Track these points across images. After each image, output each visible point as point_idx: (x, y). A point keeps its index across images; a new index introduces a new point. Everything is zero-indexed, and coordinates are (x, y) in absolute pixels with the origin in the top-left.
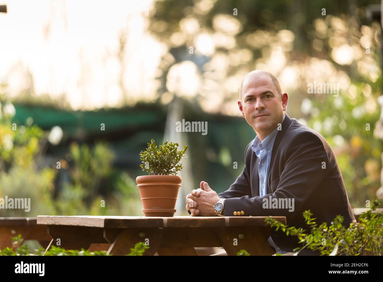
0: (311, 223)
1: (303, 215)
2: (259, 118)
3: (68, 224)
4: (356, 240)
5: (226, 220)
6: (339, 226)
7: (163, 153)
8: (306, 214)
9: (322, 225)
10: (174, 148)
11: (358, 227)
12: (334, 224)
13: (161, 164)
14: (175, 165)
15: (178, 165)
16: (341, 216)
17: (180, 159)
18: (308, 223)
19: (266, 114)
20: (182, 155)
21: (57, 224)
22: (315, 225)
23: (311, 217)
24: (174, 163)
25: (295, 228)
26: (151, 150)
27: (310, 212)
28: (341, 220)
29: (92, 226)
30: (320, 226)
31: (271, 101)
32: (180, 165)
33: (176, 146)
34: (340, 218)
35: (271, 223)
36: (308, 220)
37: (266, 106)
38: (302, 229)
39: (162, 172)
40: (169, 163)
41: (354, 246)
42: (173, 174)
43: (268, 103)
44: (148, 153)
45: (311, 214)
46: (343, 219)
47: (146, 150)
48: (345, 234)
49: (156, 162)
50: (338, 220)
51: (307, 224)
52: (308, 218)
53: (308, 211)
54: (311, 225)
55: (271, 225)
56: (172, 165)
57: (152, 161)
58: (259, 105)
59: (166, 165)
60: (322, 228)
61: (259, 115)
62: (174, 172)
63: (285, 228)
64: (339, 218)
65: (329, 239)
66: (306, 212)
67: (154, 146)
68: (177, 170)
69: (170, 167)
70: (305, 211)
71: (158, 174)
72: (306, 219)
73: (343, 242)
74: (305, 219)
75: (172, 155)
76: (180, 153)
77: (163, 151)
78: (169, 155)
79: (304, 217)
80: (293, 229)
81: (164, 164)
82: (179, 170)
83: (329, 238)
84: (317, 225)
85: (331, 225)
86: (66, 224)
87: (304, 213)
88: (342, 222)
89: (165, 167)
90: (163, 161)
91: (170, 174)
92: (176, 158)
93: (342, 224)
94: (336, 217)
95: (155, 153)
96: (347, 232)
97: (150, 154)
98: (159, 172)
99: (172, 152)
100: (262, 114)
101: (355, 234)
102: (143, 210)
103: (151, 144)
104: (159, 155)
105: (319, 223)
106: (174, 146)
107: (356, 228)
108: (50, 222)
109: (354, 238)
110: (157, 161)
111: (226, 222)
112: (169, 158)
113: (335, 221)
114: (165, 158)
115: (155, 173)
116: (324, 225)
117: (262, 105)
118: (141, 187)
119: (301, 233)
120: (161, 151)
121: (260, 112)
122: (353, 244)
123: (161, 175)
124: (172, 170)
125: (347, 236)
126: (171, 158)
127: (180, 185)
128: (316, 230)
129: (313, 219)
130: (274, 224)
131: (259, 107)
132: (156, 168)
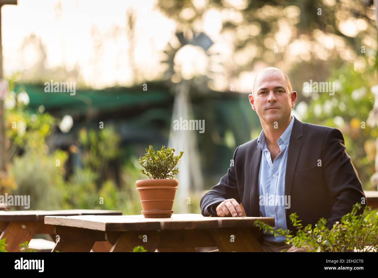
0: (297, 225)
1: (289, 217)
2: (271, 110)
3: (73, 226)
4: (339, 240)
5: (219, 222)
6: (323, 228)
7: (161, 158)
8: (293, 216)
9: (307, 227)
10: (171, 154)
11: (340, 229)
12: (318, 226)
13: (159, 169)
14: (172, 169)
15: (175, 170)
16: (324, 218)
17: (176, 164)
18: (295, 225)
19: (277, 107)
20: (178, 160)
21: (63, 225)
22: (300, 227)
23: (297, 219)
24: (171, 167)
25: (282, 229)
26: (149, 156)
27: (295, 215)
28: (325, 222)
29: (95, 229)
30: (306, 228)
31: (283, 96)
32: (176, 169)
33: (172, 152)
34: (324, 221)
35: (260, 226)
36: (294, 222)
37: (278, 100)
38: (289, 230)
39: (159, 176)
40: (166, 168)
41: (337, 245)
42: (170, 178)
43: (280, 98)
44: (147, 158)
45: (297, 217)
46: (326, 222)
47: (145, 156)
48: (328, 235)
49: (154, 167)
50: (322, 223)
51: (293, 226)
52: (294, 220)
53: (295, 214)
54: (297, 227)
55: (260, 227)
56: (169, 169)
57: (150, 165)
58: (272, 97)
59: (163, 169)
60: (307, 229)
61: (271, 107)
62: (171, 176)
63: (272, 230)
64: (322, 221)
65: (314, 240)
66: (293, 215)
67: (152, 152)
68: (173, 174)
69: (168, 171)
70: (291, 214)
71: (156, 178)
72: (293, 221)
73: (326, 242)
74: (291, 221)
75: (169, 160)
76: (177, 158)
77: (161, 157)
78: (166, 160)
79: (291, 219)
80: (281, 231)
81: (161, 168)
82: (175, 174)
83: (314, 238)
84: (303, 227)
85: (315, 227)
86: (71, 226)
87: (290, 215)
88: (325, 224)
89: (163, 171)
90: (161, 166)
91: (168, 177)
92: (172, 163)
93: (325, 226)
94: (319, 220)
95: (154, 159)
96: (330, 233)
97: (149, 159)
98: (157, 176)
99: (168, 157)
100: (274, 106)
101: (338, 234)
102: (143, 212)
103: (149, 150)
104: (157, 161)
105: (304, 225)
106: (171, 152)
107: (339, 230)
108: (57, 223)
109: (338, 238)
110: (155, 165)
111: (219, 224)
112: (166, 163)
113: (319, 224)
114: (163, 163)
115: (153, 176)
116: (309, 227)
117: (275, 98)
118: (141, 190)
119: (288, 234)
120: (158, 156)
121: (272, 105)
122: (336, 244)
123: (158, 179)
124: (169, 174)
125: (330, 237)
126: (168, 163)
127: (176, 187)
128: (301, 233)
129: (299, 221)
130: (263, 226)
131: (272, 100)
132: (154, 173)
